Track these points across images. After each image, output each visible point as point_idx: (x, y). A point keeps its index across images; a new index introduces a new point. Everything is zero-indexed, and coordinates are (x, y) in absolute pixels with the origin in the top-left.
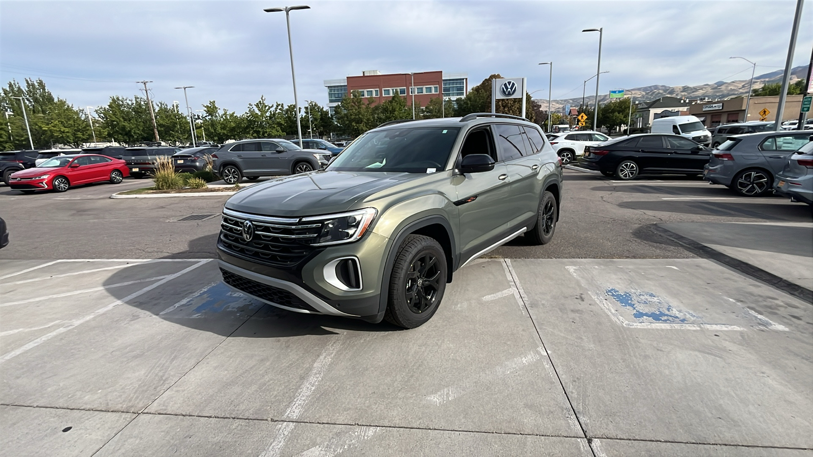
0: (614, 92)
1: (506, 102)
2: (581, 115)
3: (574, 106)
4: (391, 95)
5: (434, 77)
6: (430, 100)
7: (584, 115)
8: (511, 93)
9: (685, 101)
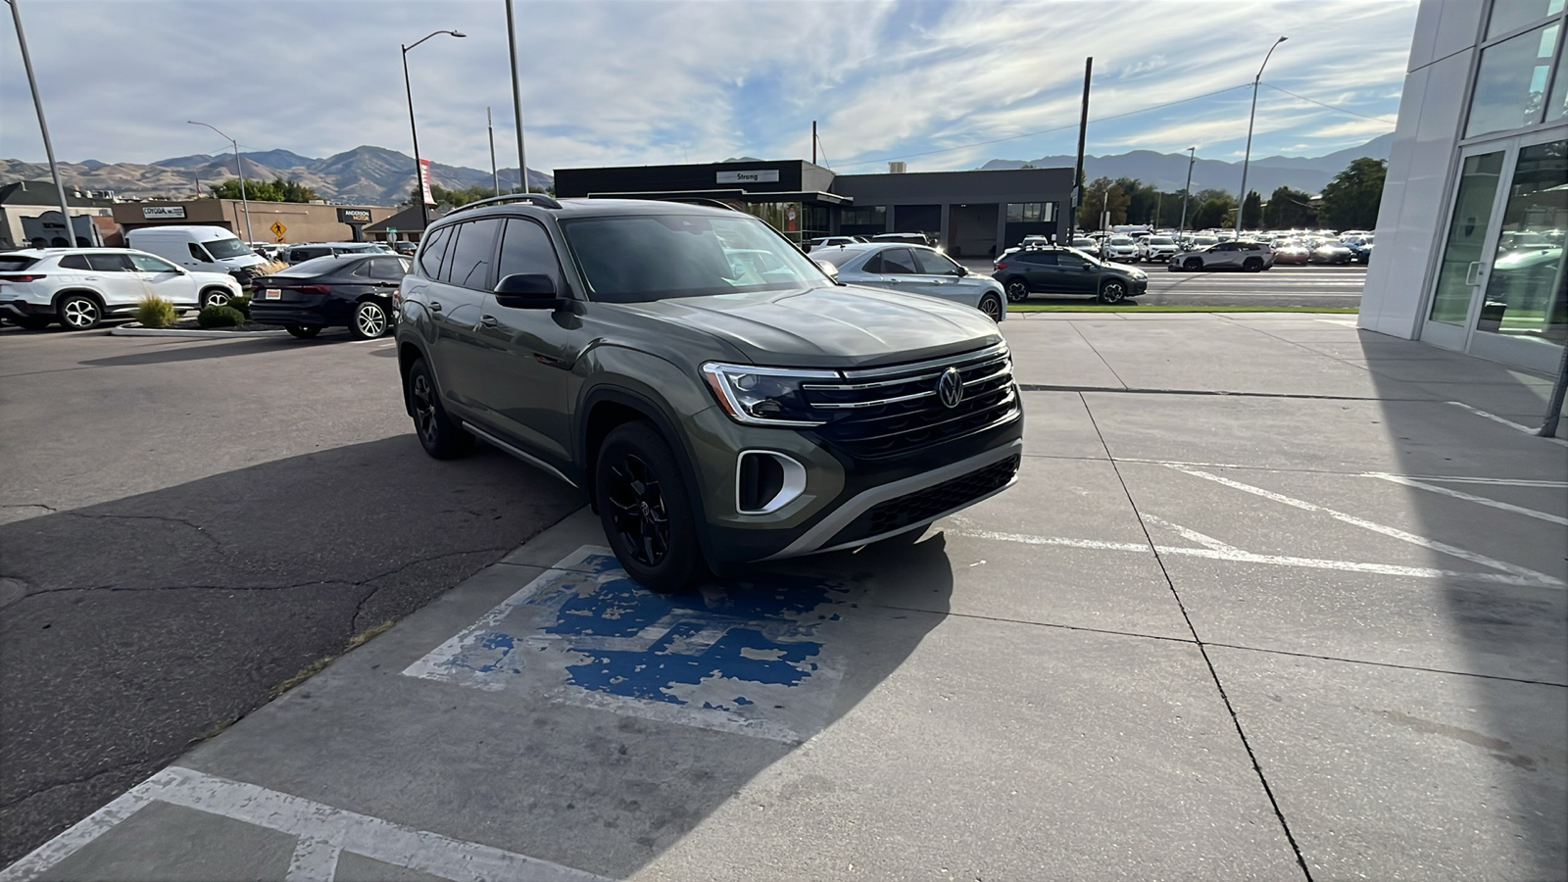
9: (84, 195)
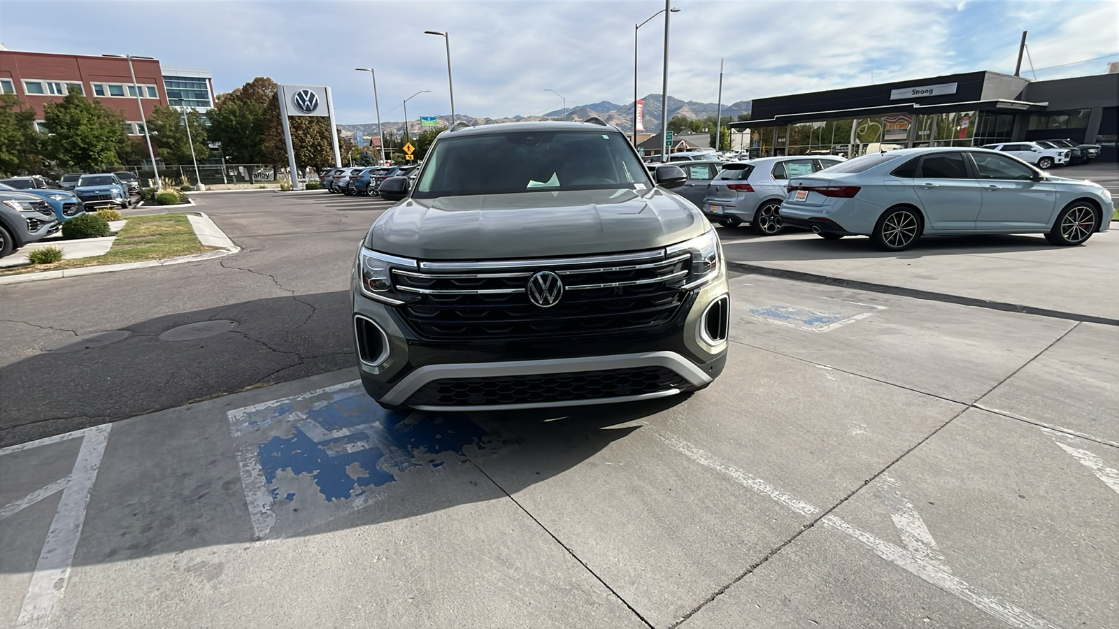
0: (426, 119)
1: (297, 122)
2: (407, 145)
3: (367, 135)
4: (66, 93)
5: (147, 69)
6: (154, 109)
7: (411, 146)
8: (311, 108)
